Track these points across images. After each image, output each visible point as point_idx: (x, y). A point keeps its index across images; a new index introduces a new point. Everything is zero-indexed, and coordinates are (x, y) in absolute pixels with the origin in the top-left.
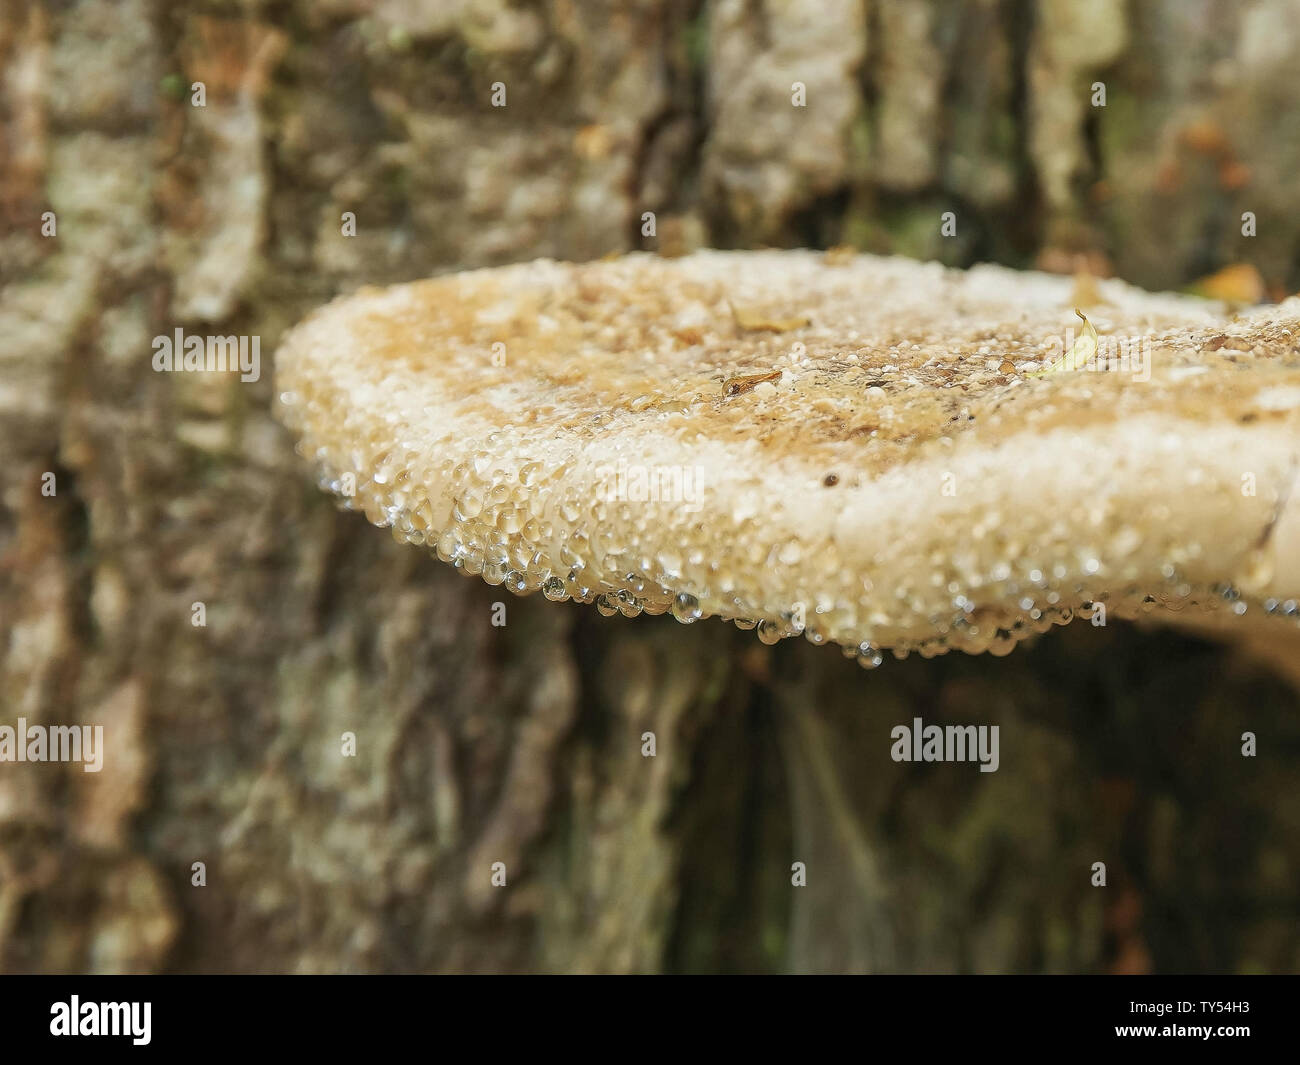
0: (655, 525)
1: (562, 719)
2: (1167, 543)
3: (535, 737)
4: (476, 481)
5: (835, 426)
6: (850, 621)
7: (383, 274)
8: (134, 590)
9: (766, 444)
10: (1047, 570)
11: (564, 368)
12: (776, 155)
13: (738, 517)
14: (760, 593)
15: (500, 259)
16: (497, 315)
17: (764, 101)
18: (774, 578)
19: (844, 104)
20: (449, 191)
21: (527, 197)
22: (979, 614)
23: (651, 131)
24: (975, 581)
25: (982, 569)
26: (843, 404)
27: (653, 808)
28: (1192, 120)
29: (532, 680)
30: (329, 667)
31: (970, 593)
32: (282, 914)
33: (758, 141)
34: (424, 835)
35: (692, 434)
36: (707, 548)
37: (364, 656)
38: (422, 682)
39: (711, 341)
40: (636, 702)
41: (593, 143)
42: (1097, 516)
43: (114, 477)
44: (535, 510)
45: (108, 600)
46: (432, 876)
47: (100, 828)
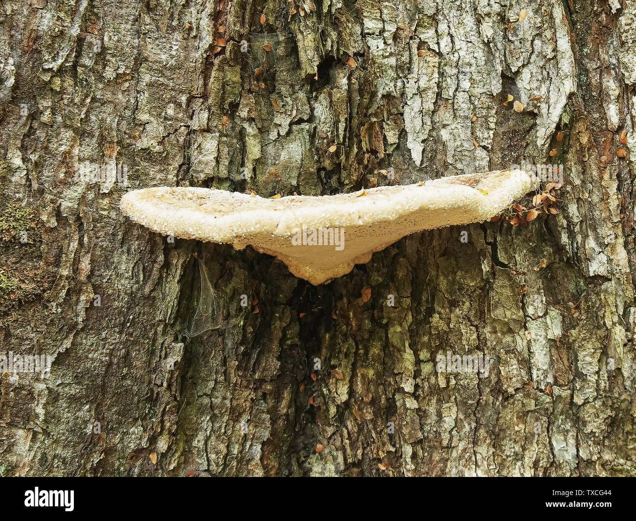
0: (189, 223)
1: (162, 263)
2: (263, 227)
3: (157, 266)
4: (159, 217)
5: (216, 211)
6: (218, 237)
7: (134, 187)
8: (90, 238)
9: (206, 212)
10: (246, 230)
11: (171, 202)
12: (202, 171)
13: (202, 222)
14: (204, 233)
15: (155, 185)
16: (159, 194)
17: (200, 162)
18: (207, 231)
19: (214, 164)
20: (147, 175)
21: (159, 176)
22: (237, 236)
23: (180, 166)
24: (236, 231)
25: (237, 230)
26: (216, 208)
27: (177, 278)
28: (272, 169)
29: (157, 256)
30: (123, 252)
31: (235, 233)
32: (113, 294)
33: (199, 169)
34: (137, 282)
35: (194, 211)
36: (197, 227)
37: (129, 250)
38: (138, 257)
39: (194, 199)
40: (174, 262)
41: (171, 168)
42: (254, 223)
43: (88, 219)
44: (169, 221)
45: (86, 239)
46: (138, 290)
47: (83, 278)
